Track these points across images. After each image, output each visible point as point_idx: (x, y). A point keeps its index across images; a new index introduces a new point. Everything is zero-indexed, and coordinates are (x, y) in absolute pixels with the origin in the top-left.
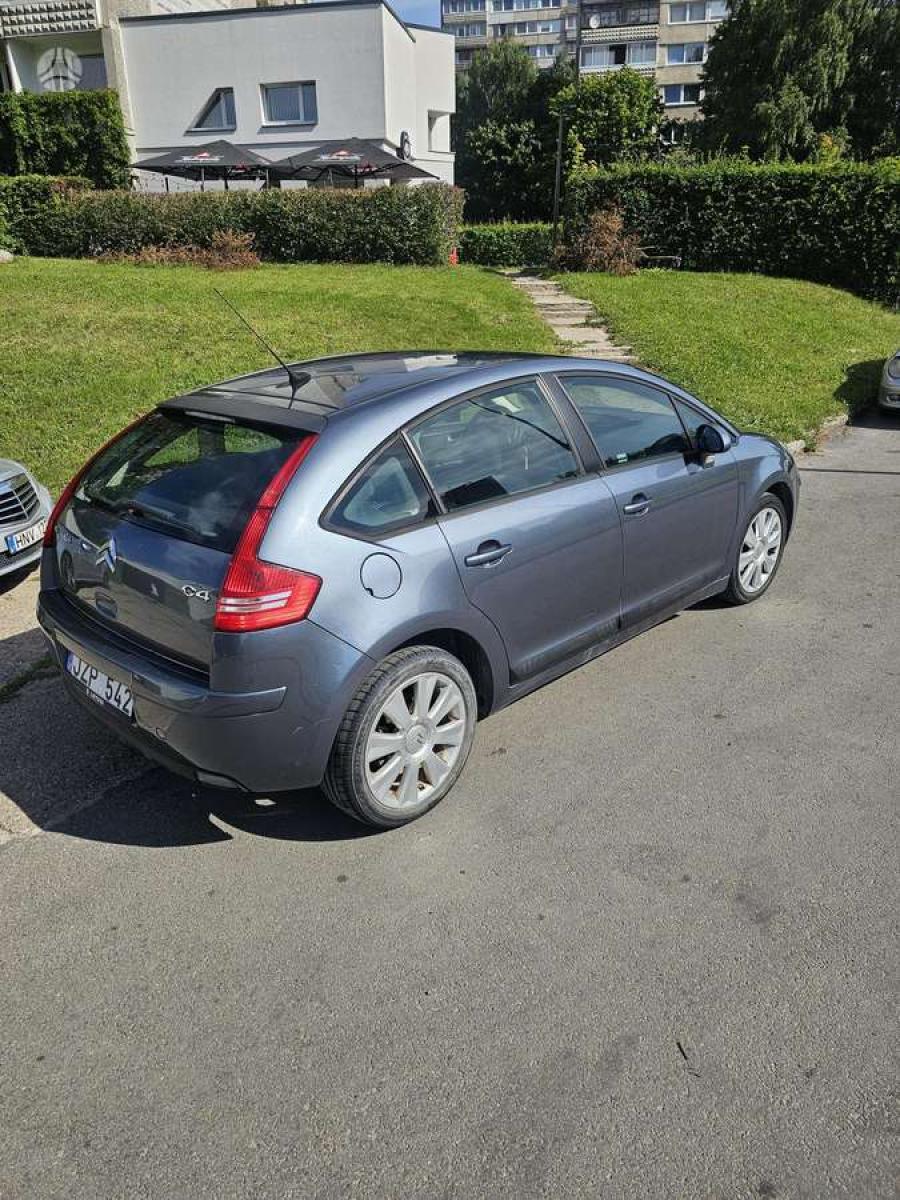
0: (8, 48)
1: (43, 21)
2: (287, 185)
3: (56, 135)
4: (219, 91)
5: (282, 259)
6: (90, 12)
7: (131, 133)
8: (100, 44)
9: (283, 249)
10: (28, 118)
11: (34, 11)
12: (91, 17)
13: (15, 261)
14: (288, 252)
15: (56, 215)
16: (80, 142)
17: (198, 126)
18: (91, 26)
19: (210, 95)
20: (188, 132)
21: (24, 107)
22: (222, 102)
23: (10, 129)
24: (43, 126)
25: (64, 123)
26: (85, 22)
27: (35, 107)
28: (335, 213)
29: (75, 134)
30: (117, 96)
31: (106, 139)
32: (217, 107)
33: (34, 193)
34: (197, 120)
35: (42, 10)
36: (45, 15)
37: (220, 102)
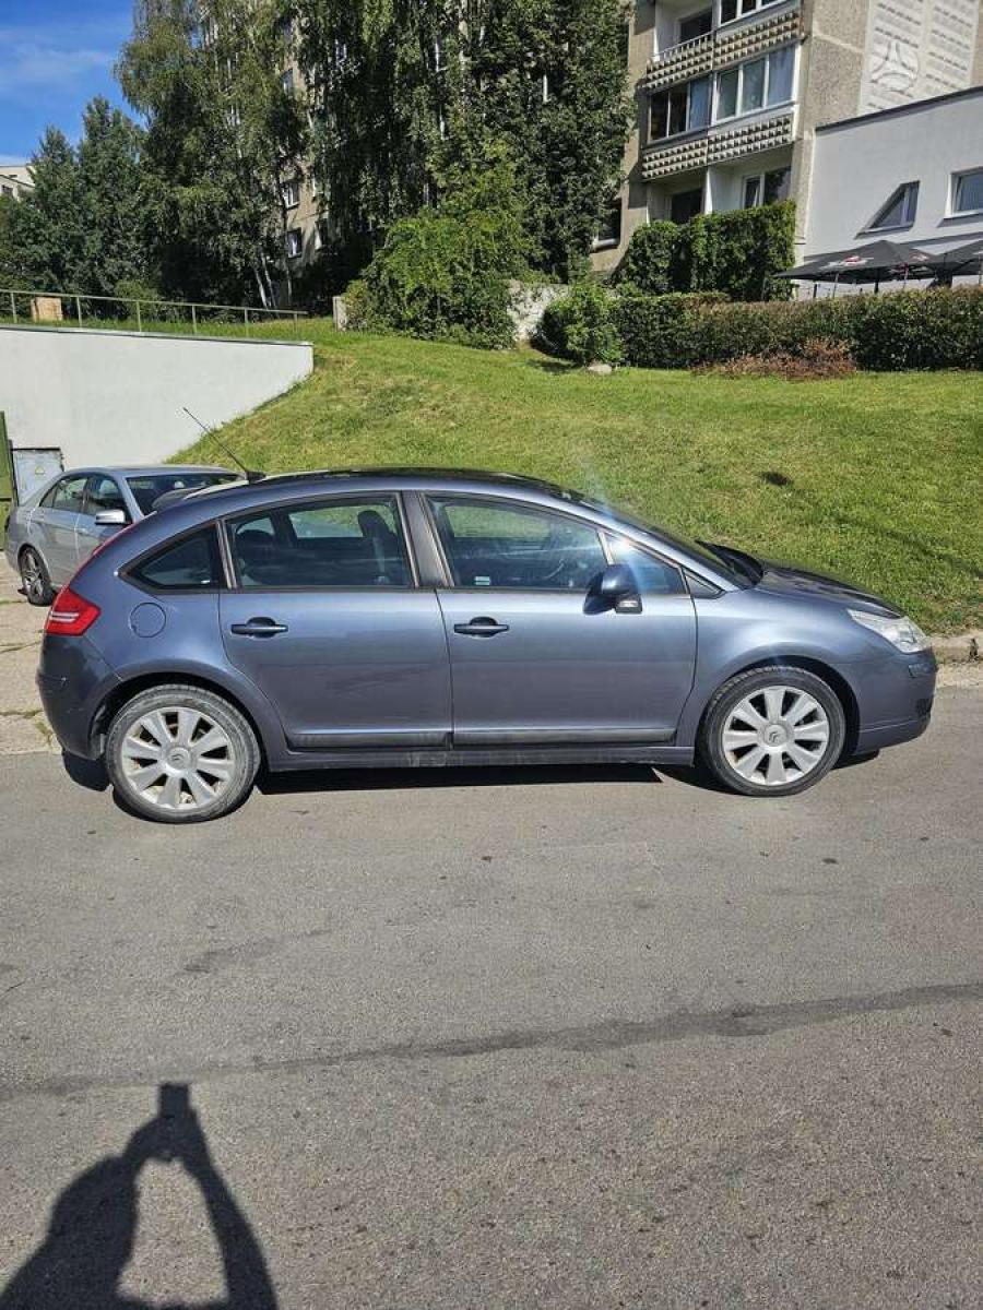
0: (708, 174)
1: (743, 143)
2: (957, 281)
3: (729, 252)
4: (903, 187)
5: (890, 366)
6: (787, 127)
7: (801, 241)
8: (789, 158)
9: (893, 356)
10: (709, 238)
11: (737, 135)
12: (786, 132)
13: (613, 373)
14: (899, 358)
15: (682, 330)
16: (748, 256)
17: (873, 227)
18: (784, 141)
19: (893, 191)
20: (860, 234)
21: (708, 228)
22: (906, 199)
23: (690, 251)
24: (720, 244)
25: (739, 240)
26: (779, 139)
27: (717, 227)
28: (962, 313)
29: (746, 249)
30: (795, 206)
31: (772, 251)
32: (899, 206)
33: (670, 310)
34: (874, 220)
35: (744, 133)
36: (745, 138)
37: (904, 199)
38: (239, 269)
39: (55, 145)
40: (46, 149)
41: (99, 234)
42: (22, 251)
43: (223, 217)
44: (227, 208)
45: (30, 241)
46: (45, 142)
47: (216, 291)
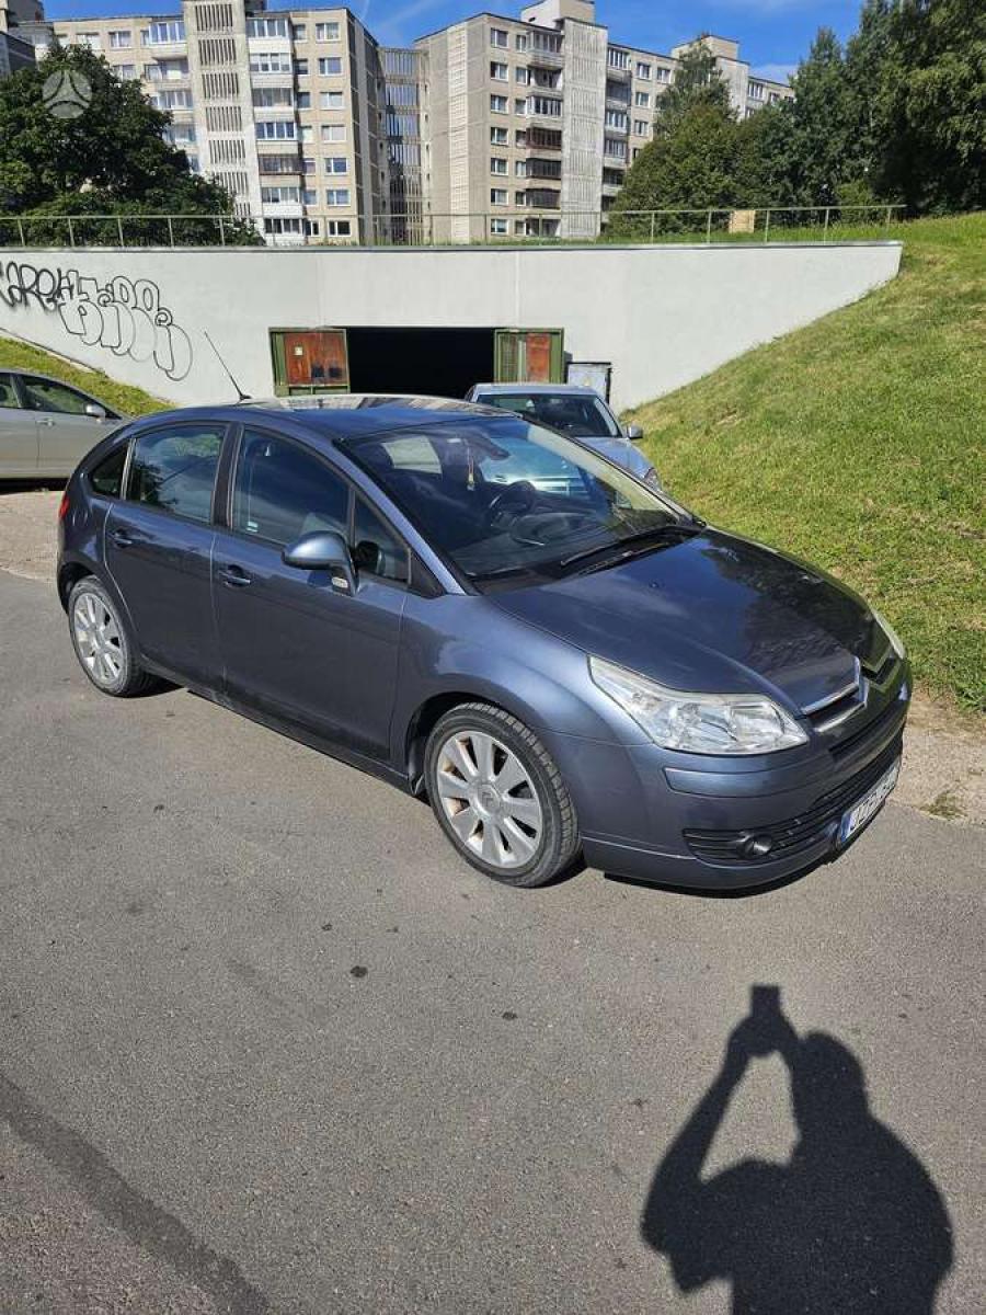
38: (965, 155)
39: (825, 44)
40: (813, 51)
41: (844, 133)
42: (768, 163)
43: (959, 97)
44: (965, 84)
45: (776, 151)
46: (815, 44)
47: (936, 184)
